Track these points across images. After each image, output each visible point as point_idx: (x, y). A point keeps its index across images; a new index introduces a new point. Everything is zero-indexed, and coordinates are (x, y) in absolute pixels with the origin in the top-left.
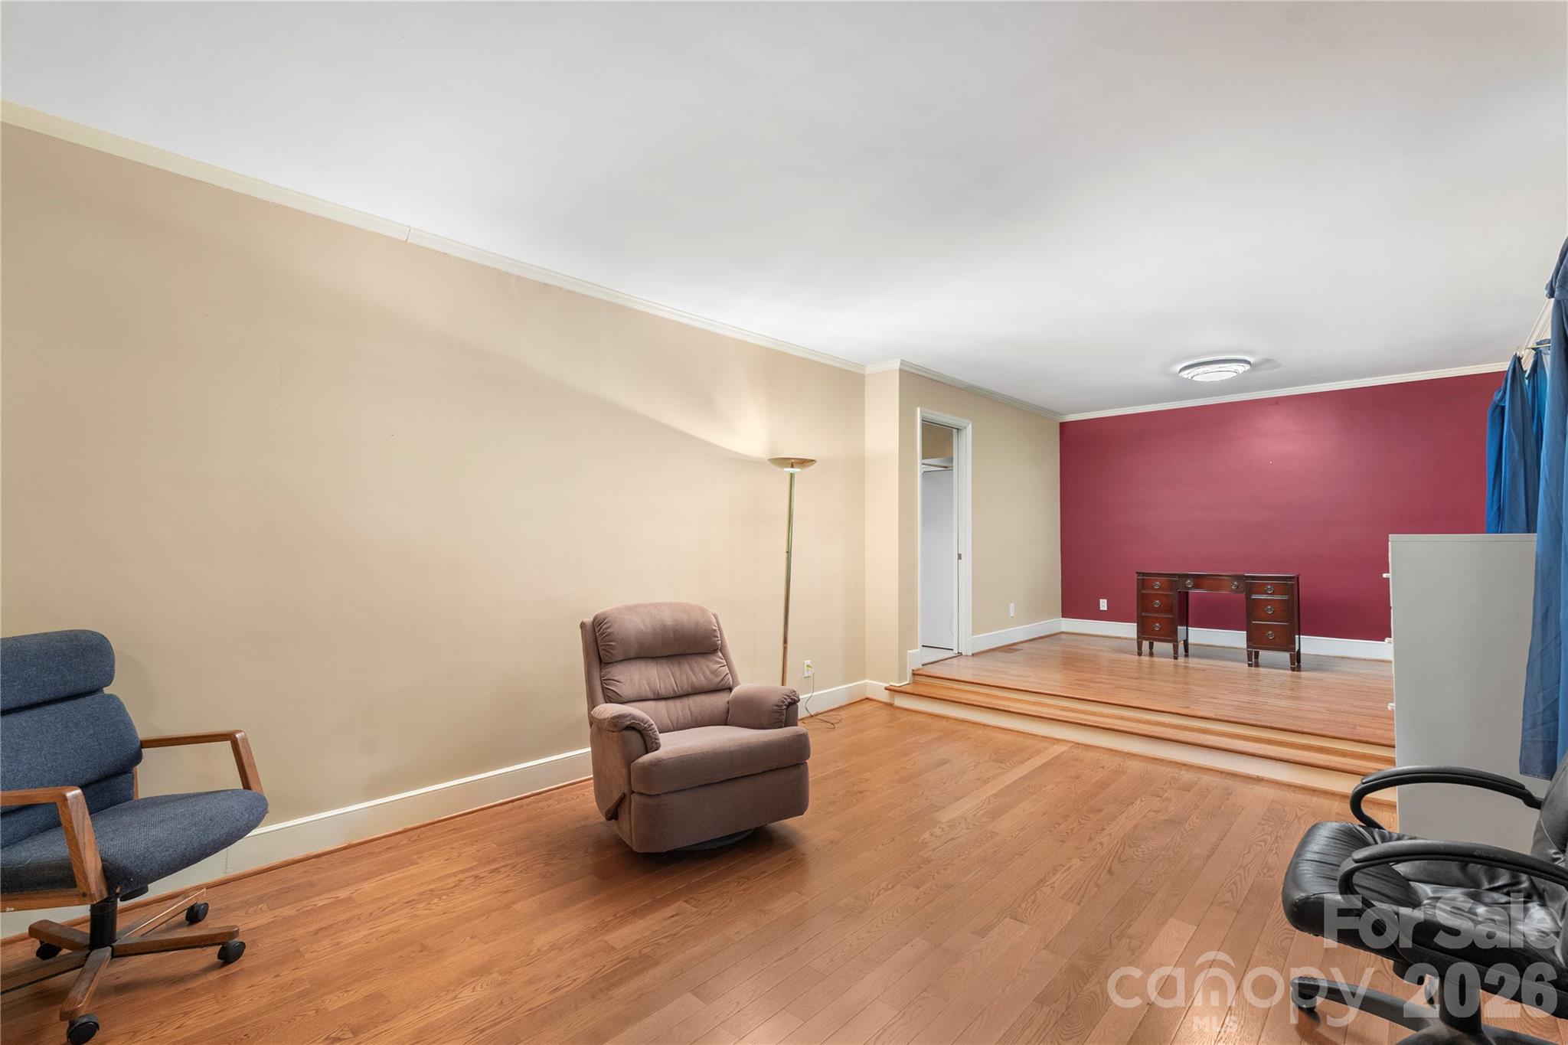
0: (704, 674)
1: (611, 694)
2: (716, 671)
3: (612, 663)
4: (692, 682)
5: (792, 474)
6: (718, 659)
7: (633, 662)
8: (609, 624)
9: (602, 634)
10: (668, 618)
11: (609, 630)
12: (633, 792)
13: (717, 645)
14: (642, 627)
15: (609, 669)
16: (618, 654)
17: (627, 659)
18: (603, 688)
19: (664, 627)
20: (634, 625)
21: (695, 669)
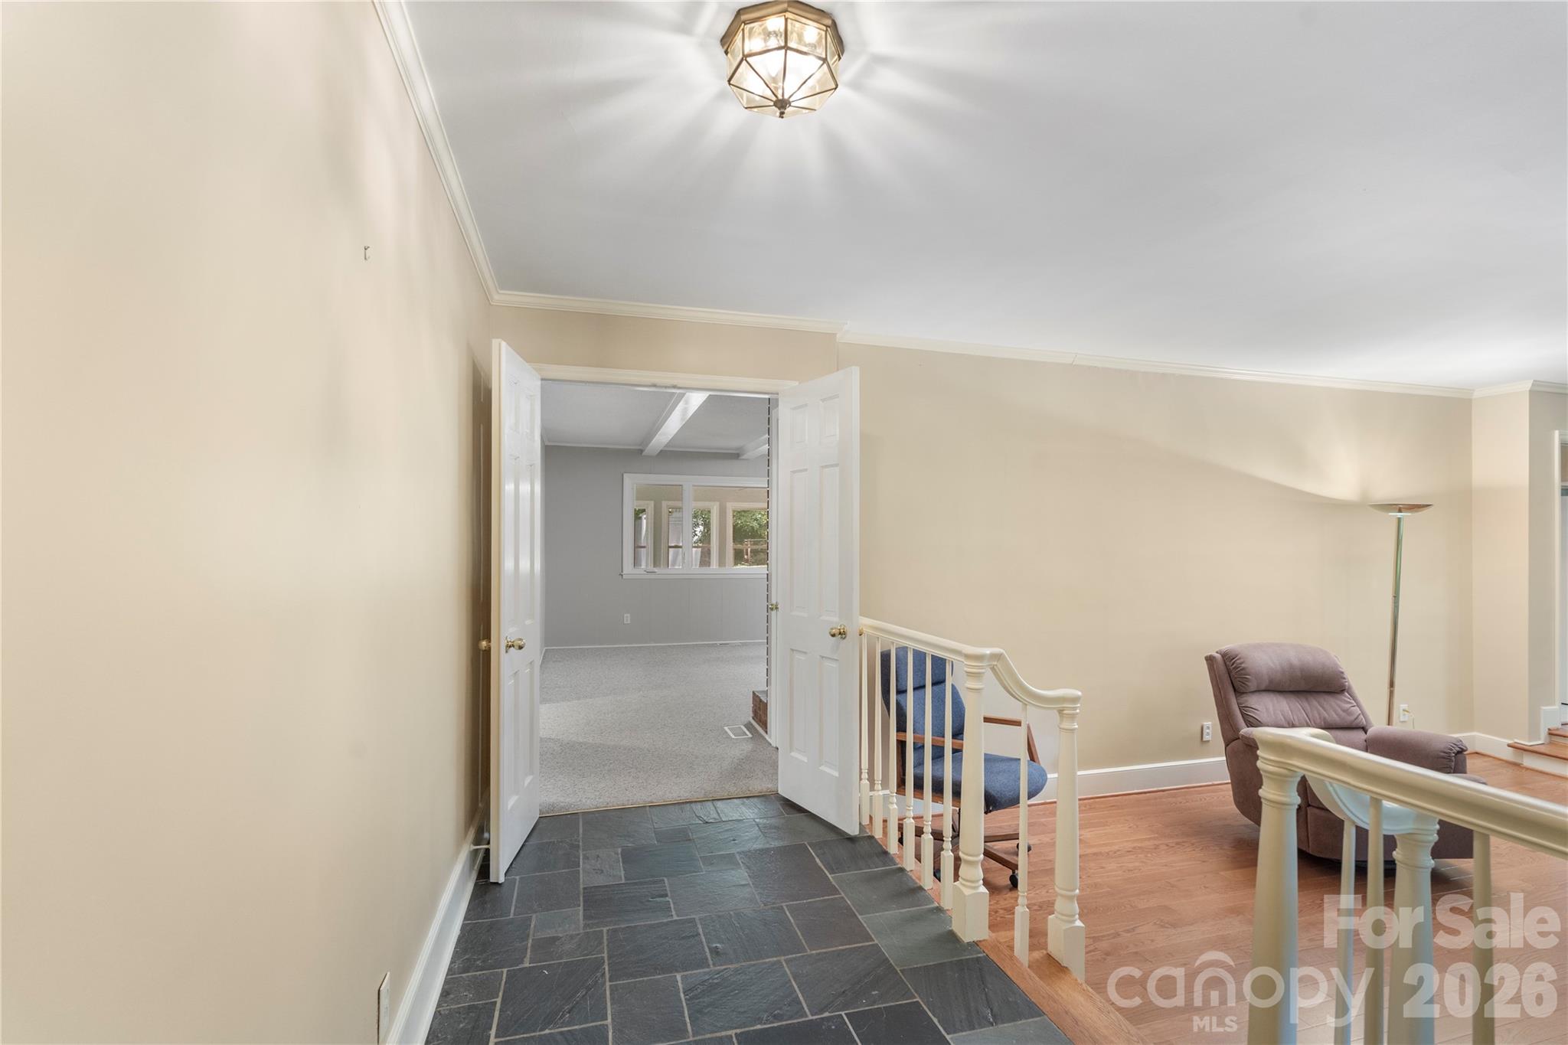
0: (1335, 711)
1: (1251, 720)
2: (1348, 710)
3: (1246, 693)
4: (1325, 718)
5: (1399, 520)
6: (1346, 699)
7: (1264, 694)
8: (1242, 660)
9: (1236, 668)
10: (1294, 658)
11: (1243, 665)
12: (1309, 805)
13: (1345, 686)
14: (1272, 665)
15: (1245, 698)
16: (1253, 686)
17: (1259, 691)
18: (1242, 714)
19: (1291, 666)
20: (1262, 662)
21: (1325, 706)
